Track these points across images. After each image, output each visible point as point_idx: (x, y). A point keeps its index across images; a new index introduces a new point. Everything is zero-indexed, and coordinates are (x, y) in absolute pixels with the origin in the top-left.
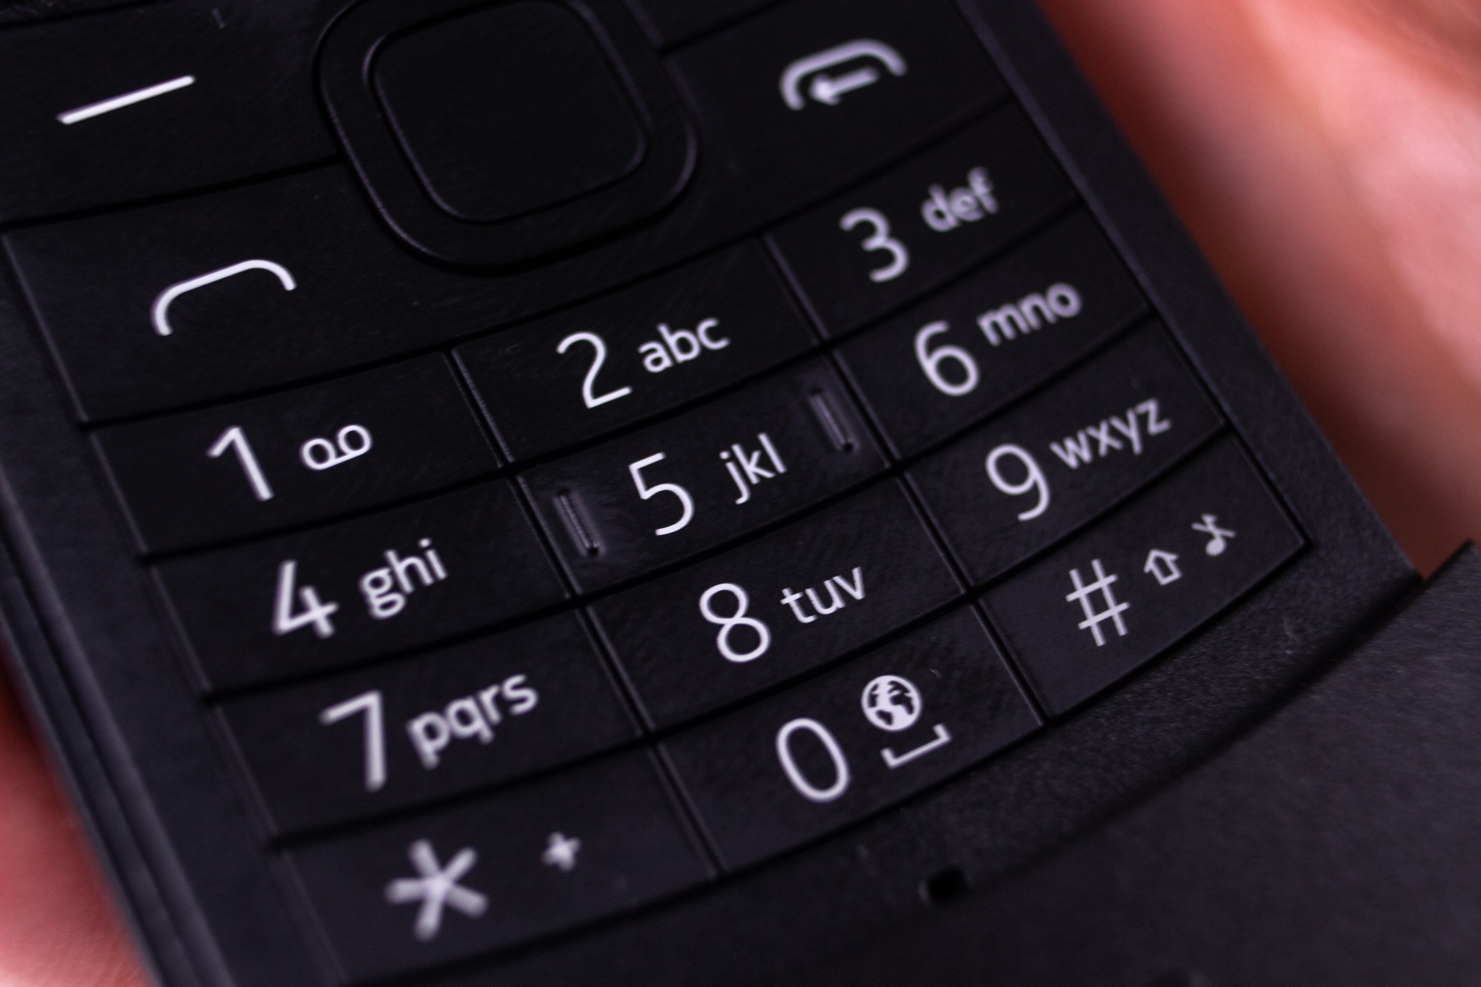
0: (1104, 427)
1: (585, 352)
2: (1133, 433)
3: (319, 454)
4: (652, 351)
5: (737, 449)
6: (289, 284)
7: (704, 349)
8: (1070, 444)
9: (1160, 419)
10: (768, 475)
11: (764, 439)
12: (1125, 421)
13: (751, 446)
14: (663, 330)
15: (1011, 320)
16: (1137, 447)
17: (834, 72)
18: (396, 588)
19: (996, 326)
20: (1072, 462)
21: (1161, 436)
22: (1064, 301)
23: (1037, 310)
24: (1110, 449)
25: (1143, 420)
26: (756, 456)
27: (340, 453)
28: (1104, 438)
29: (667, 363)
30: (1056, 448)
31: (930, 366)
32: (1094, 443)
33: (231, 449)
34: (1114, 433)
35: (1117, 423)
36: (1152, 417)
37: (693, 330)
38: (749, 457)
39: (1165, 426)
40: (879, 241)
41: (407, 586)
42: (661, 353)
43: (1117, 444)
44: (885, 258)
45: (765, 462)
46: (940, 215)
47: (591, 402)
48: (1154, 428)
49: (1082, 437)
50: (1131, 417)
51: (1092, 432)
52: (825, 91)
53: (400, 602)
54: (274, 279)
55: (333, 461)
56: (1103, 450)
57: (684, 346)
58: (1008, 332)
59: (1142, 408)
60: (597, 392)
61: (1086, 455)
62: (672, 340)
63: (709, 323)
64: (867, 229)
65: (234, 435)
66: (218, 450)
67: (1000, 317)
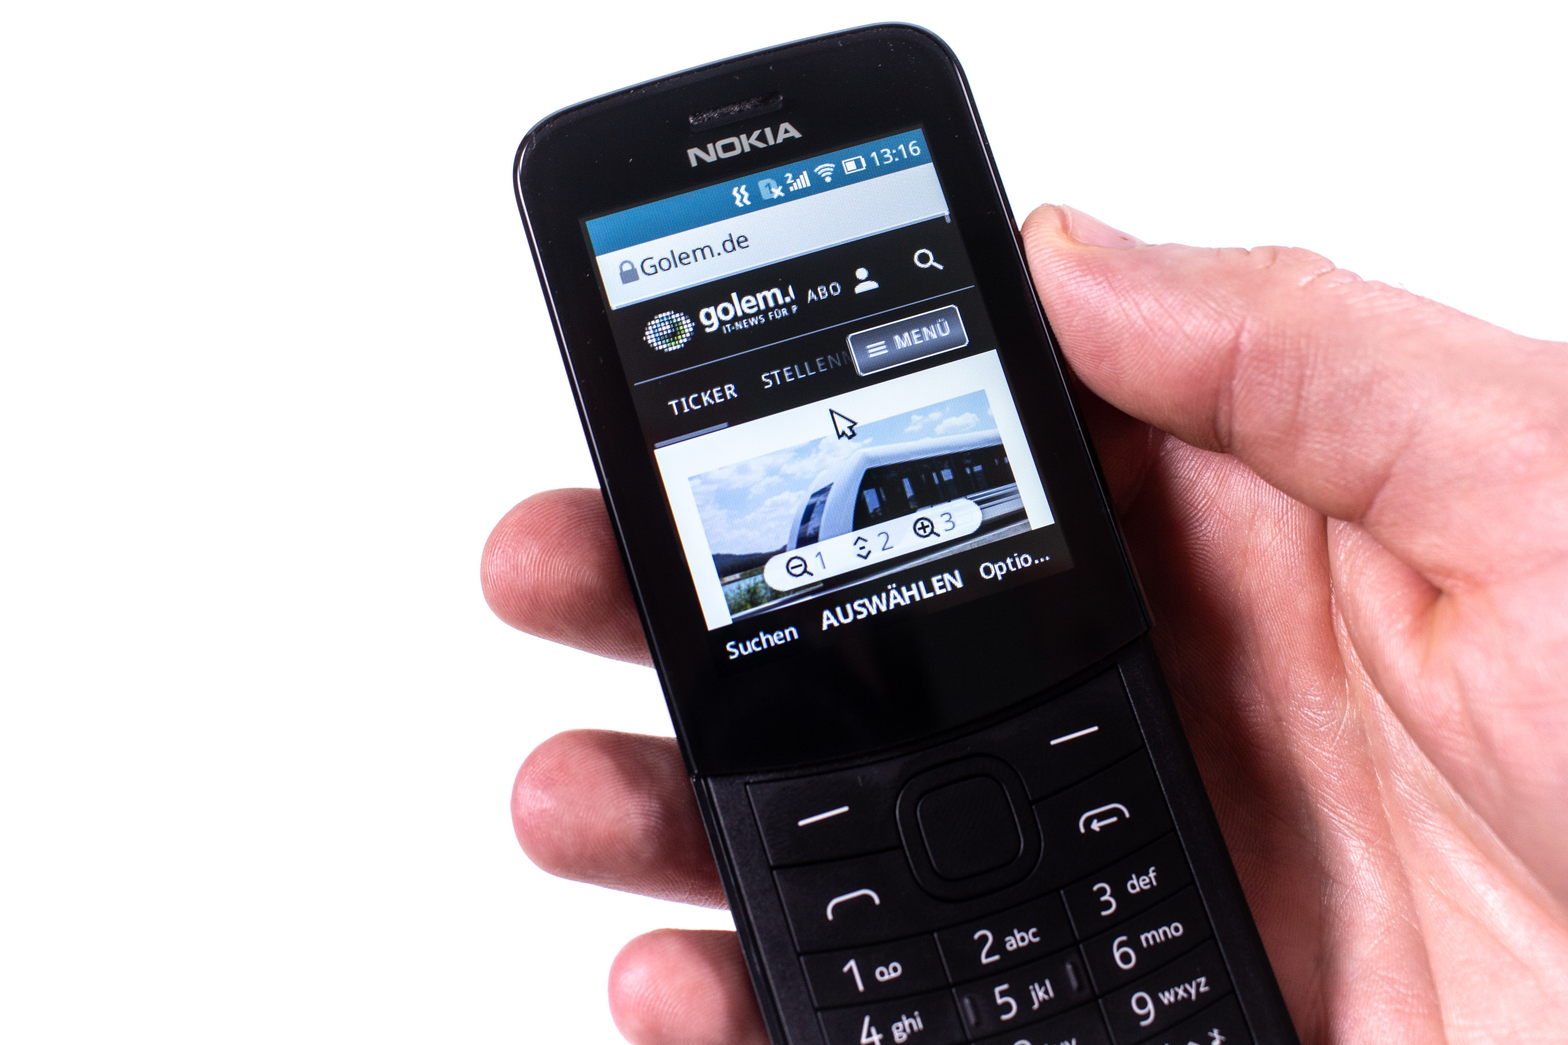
0: (1182, 987)
1: (984, 939)
2: (1193, 991)
3: (882, 974)
4: (1010, 940)
5: (1037, 986)
6: (877, 901)
7: (1030, 941)
8: (1167, 994)
9: (1205, 986)
10: (1046, 997)
11: (1047, 983)
12: (1191, 986)
13: (1042, 984)
14: (1016, 932)
15: (1153, 937)
16: (1193, 997)
17: (1100, 817)
18: (904, 1030)
19: (1147, 939)
20: (1166, 1002)
21: (1205, 993)
22: (1177, 929)
23: (1165, 933)
24: (1183, 997)
25: (1198, 985)
26: (1043, 989)
27: (889, 974)
28: (1181, 992)
29: (1015, 946)
30: (1161, 995)
31: (1117, 955)
32: (1176, 994)
33: (851, 970)
34: (1186, 990)
35: (1188, 986)
36: (1202, 984)
37: (1027, 933)
38: (1040, 988)
39: (1207, 988)
40: (1106, 897)
41: (908, 1030)
42: (1013, 941)
43: (1185, 995)
44: (1108, 905)
45: (1046, 992)
46: (1133, 887)
47: (984, 961)
48: (1202, 989)
49: (1172, 991)
50: (1194, 984)
51: (1177, 989)
52: (1096, 826)
53: (905, 1036)
54: (870, 898)
55: (886, 977)
56: (1179, 997)
57: (1023, 939)
58: (1151, 942)
59: (1199, 980)
60: (988, 956)
61: (1172, 999)
62: (1018, 936)
63: (1033, 930)
64: (1102, 891)
65: (852, 964)
66: (846, 969)
67: (1149, 936)
